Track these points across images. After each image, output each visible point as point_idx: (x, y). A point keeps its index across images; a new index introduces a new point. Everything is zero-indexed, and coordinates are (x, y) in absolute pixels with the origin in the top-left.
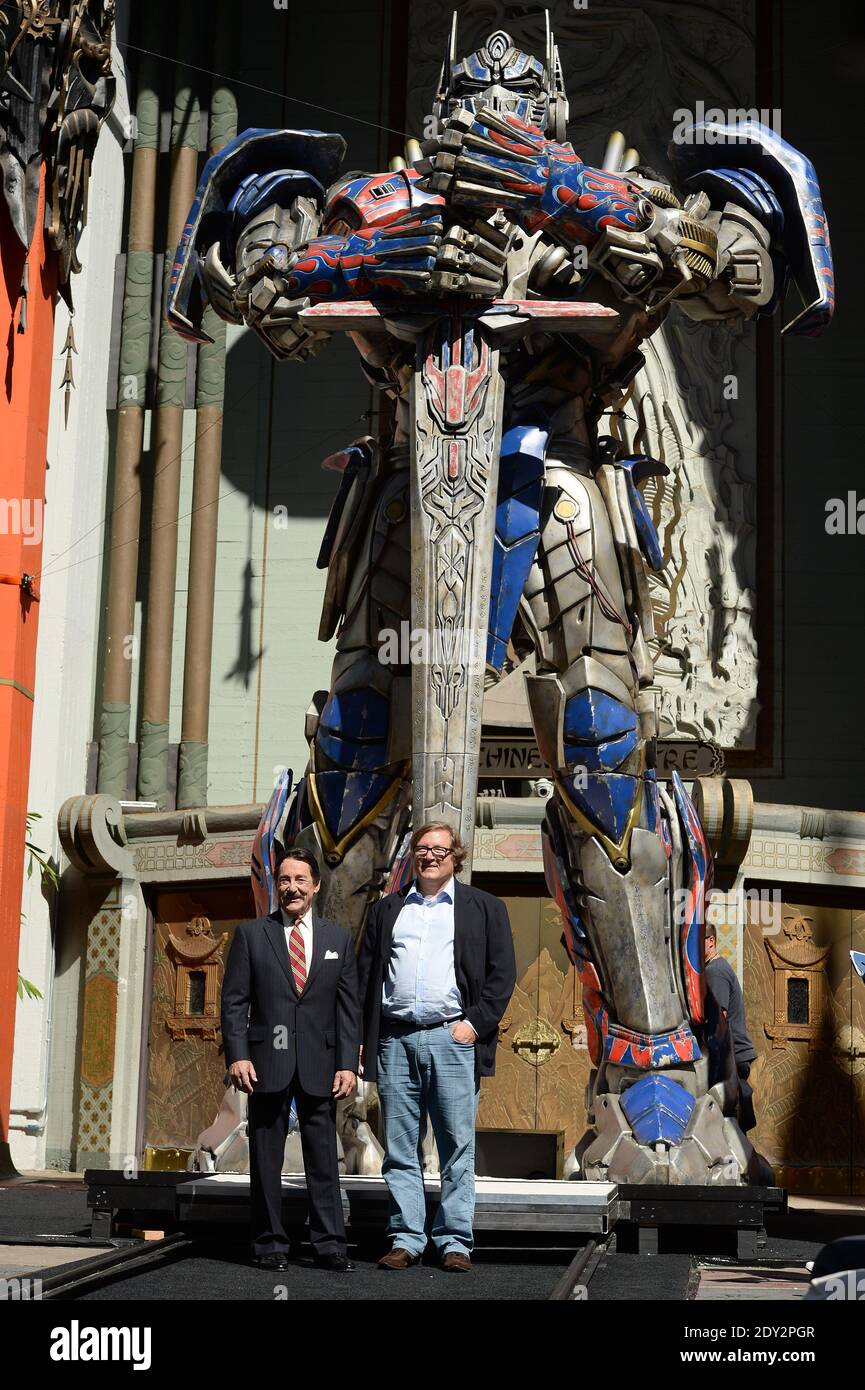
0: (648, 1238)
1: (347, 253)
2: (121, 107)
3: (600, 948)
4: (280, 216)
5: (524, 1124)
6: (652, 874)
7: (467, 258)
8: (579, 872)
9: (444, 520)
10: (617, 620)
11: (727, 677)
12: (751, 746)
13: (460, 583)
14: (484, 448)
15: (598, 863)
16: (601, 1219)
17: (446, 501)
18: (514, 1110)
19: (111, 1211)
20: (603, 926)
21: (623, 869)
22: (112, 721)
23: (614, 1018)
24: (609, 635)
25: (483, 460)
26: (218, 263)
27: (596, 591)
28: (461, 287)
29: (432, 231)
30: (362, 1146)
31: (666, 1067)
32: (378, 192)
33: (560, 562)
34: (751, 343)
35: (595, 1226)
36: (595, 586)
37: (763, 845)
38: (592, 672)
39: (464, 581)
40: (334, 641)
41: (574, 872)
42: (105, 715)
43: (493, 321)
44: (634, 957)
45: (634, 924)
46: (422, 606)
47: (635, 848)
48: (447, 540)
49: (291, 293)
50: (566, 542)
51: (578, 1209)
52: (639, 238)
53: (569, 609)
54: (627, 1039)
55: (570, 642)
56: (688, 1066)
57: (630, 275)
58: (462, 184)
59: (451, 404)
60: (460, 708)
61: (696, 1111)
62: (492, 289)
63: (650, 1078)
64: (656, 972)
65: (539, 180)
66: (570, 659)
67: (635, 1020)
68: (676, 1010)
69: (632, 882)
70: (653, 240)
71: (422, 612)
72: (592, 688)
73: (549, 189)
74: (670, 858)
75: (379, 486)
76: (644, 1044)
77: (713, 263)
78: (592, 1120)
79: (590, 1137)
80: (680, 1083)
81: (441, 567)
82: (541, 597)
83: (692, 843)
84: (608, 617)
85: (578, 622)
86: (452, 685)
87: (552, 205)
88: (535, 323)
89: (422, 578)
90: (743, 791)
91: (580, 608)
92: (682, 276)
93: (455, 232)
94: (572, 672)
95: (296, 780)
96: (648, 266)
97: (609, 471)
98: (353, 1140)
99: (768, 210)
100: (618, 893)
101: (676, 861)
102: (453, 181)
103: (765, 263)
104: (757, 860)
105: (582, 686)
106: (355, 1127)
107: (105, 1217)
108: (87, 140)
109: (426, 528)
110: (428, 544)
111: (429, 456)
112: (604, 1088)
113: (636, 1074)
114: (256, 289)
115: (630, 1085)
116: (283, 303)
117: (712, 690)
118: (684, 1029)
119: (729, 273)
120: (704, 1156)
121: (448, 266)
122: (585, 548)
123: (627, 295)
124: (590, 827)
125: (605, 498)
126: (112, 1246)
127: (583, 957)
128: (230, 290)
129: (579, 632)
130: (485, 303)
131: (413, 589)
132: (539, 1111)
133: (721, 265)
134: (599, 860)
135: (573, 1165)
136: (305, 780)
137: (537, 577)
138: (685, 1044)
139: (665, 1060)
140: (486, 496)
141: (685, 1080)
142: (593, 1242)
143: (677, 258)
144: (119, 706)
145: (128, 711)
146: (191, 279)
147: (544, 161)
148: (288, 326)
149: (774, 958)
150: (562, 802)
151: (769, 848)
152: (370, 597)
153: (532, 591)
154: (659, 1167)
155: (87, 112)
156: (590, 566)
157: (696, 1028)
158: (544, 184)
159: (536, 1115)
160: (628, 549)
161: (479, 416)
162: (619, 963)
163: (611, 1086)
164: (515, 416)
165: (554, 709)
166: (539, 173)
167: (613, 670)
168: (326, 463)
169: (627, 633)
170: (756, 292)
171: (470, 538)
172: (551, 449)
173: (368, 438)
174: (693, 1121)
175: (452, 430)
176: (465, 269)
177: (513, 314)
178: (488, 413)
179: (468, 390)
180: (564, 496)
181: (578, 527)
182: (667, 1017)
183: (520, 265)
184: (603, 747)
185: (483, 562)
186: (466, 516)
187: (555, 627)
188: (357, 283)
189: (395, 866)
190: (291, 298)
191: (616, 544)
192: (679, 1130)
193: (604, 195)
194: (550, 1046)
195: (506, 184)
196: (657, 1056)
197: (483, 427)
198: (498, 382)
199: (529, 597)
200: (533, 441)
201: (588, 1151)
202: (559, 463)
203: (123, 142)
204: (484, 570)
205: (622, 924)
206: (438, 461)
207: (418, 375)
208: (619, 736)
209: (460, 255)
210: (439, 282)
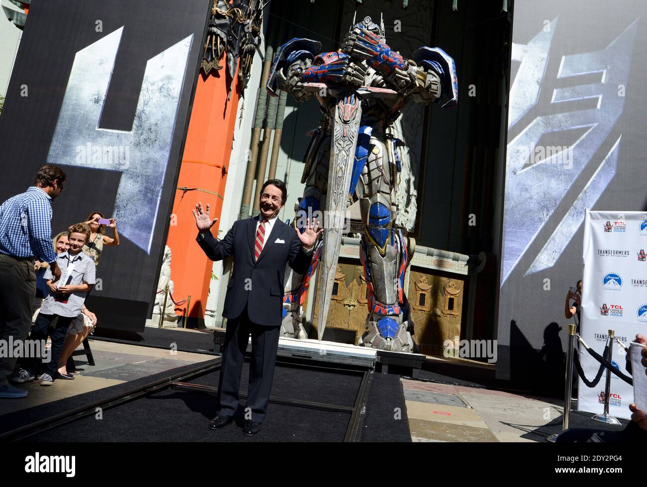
0: (385, 368)
1: (319, 70)
2: (262, 47)
3: (374, 279)
4: (301, 63)
5: (344, 326)
6: (391, 259)
7: (354, 72)
8: (370, 256)
9: (341, 148)
10: (388, 184)
11: (408, 213)
12: (413, 232)
13: (344, 167)
14: (354, 129)
15: (376, 254)
16: (373, 363)
17: (342, 143)
18: (343, 322)
19: (220, 344)
20: (376, 272)
21: (383, 256)
22: (245, 209)
23: (377, 299)
24: (385, 188)
25: (354, 132)
26: (282, 73)
27: (382, 175)
28: (352, 80)
29: (345, 63)
30: (299, 330)
31: (391, 315)
32: (329, 56)
33: (373, 166)
34: (422, 127)
35: (371, 365)
36: (382, 173)
37: (417, 256)
38: (379, 198)
39: (345, 166)
40: (305, 183)
41: (369, 255)
42: (243, 207)
43: (360, 92)
44: (384, 282)
45: (385, 272)
46: (332, 172)
47: (387, 251)
48: (341, 154)
49: (302, 81)
50: (375, 160)
51: (366, 359)
52: (405, 73)
53: (374, 179)
54: (380, 306)
55: (374, 188)
56: (397, 315)
57: (401, 83)
58: (355, 50)
59: (346, 115)
60: (340, 203)
61: (399, 329)
62: (361, 82)
63: (386, 318)
64: (390, 287)
65: (378, 52)
66: (373, 194)
67: (383, 300)
68: (395, 299)
69: (385, 260)
70: (409, 74)
71: (332, 174)
72: (379, 203)
73: (380, 55)
74: (397, 254)
75: (322, 140)
76: (385, 308)
77: (425, 83)
78: (367, 328)
79: (366, 334)
80: (395, 320)
81: (339, 162)
82: (366, 175)
83: (403, 251)
84: (385, 182)
85: (377, 183)
86: (339, 196)
87: (380, 59)
88: (372, 93)
89: (333, 164)
90: (413, 241)
91: (377, 179)
92: (416, 85)
93: (352, 64)
94: (374, 198)
95: (291, 223)
96: (406, 81)
97: (389, 141)
98: (297, 328)
99: (441, 72)
100: (381, 263)
101: (398, 256)
102: (352, 49)
103: (439, 86)
104: (415, 260)
105: (376, 201)
106: (298, 324)
107: (218, 346)
108: (252, 53)
109: (335, 150)
110: (335, 155)
111: (338, 129)
112: (372, 320)
113: (382, 317)
114: (292, 80)
115: (380, 319)
116: (299, 84)
117: (404, 216)
118: (397, 305)
119: (430, 86)
120: (401, 343)
121: (349, 74)
122: (380, 162)
123: (399, 90)
124: (374, 243)
125: (387, 149)
126: (219, 355)
127: (368, 280)
128: (285, 81)
129: (376, 186)
130: (359, 87)
131: (330, 168)
132: (349, 323)
133: (427, 84)
134: (376, 253)
135: (361, 341)
136: (293, 222)
137: (366, 169)
138: (397, 309)
139: (391, 313)
140: (354, 142)
141: (396, 320)
142: (370, 370)
143: (415, 80)
144: (247, 205)
145: (249, 207)
146: (274, 78)
147: (380, 46)
148: (300, 91)
149: (417, 287)
150: (367, 235)
151: (418, 257)
152: (317, 172)
153: (364, 173)
154: (388, 345)
155: (252, 45)
156: (381, 167)
157: (400, 304)
158: (379, 53)
159: (348, 324)
160: (393, 164)
161: (354, 119)
162: (379, 283)
163: (374, 319)
164: (363, 123)
165: (368, 207)
166: (378, 49)
167: (385, 198)
168: (308, 134)
169: (390, 188)
170: (436, 94)
171: (348, 154)
172: (373, 133)
173: (320, 127)
174: (398, 332)
175: (345, 122)
176: (354, 75)
177: (366, 90)
178: (356, 118)
179: (351, 111)
180: (376, 147)
181: (379, 156)
182: (392, 300)
183: (368, 80)
184: (380, 220)
185: (351, 162)
186: (347, 148)
187: (370, 184)
188: (321, 78)
189: (317, 250)
190: (302, 83)
191: (389, 162)
192: (394, 334)
193: (396, 59)
194: (354, 306)
195: (368, 51)
196: (389, 312)
197: (354, 123)
198: (360, 110)
199: (363, 175)
200: (368, 130)
201: (365, 338)
202: (375, 138)
203: (262, 59)
204: (351, 164)
205: (381, 272)
206: (340, 131)
207: (337, 106)
208: (386, 217)
209: (353, 71)
210: (345, 78)
